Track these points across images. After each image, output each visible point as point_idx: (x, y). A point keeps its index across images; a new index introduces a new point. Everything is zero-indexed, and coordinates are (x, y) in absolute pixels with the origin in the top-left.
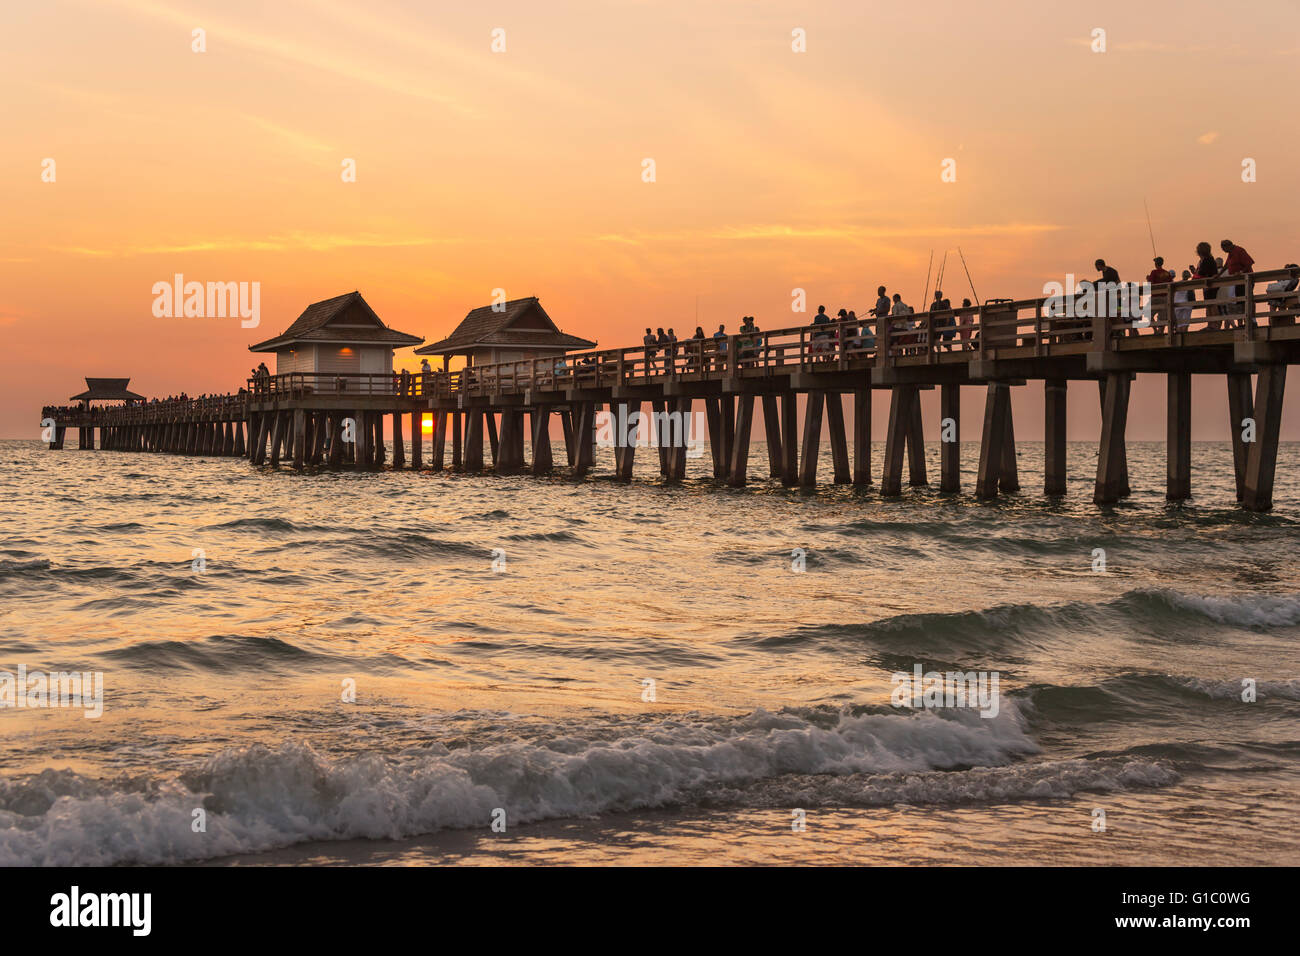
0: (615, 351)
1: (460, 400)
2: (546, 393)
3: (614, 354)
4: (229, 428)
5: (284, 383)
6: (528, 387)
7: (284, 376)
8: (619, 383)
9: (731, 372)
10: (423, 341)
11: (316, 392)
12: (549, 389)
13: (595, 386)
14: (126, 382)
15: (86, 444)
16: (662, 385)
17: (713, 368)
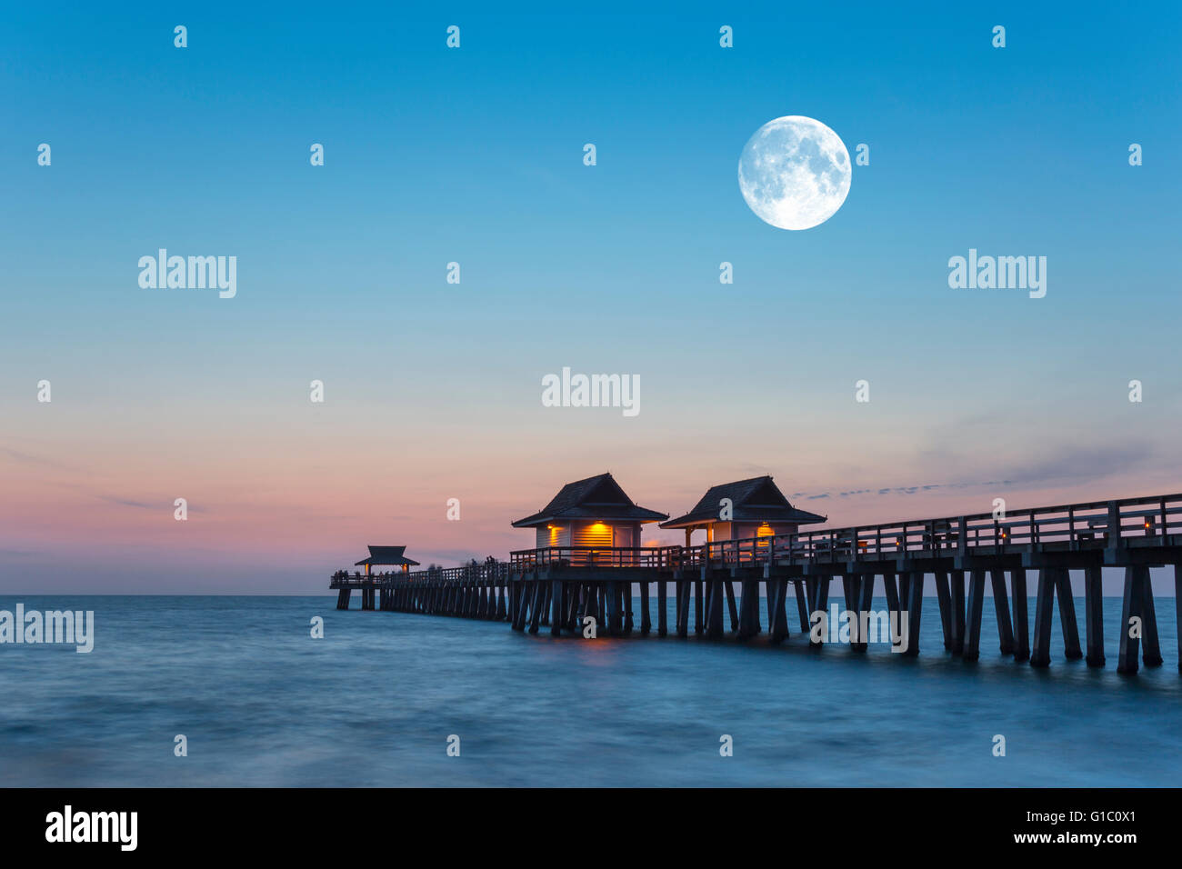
0: (849, 529)
1: (703, 573)
2: (784, 567)
3: (847, 532)
4: (493, 592)
5: (543, 557)
6: (766, 561)
7: (543, 550)
8: (854, 560)
9: (962, 550)
10: (668, 517)
11: (572, 565)
12: (786, 563)
13: (830, 562)
14: (402, 549)
15: (368, 605)
16: (895, 561)
17: (944, 546)
